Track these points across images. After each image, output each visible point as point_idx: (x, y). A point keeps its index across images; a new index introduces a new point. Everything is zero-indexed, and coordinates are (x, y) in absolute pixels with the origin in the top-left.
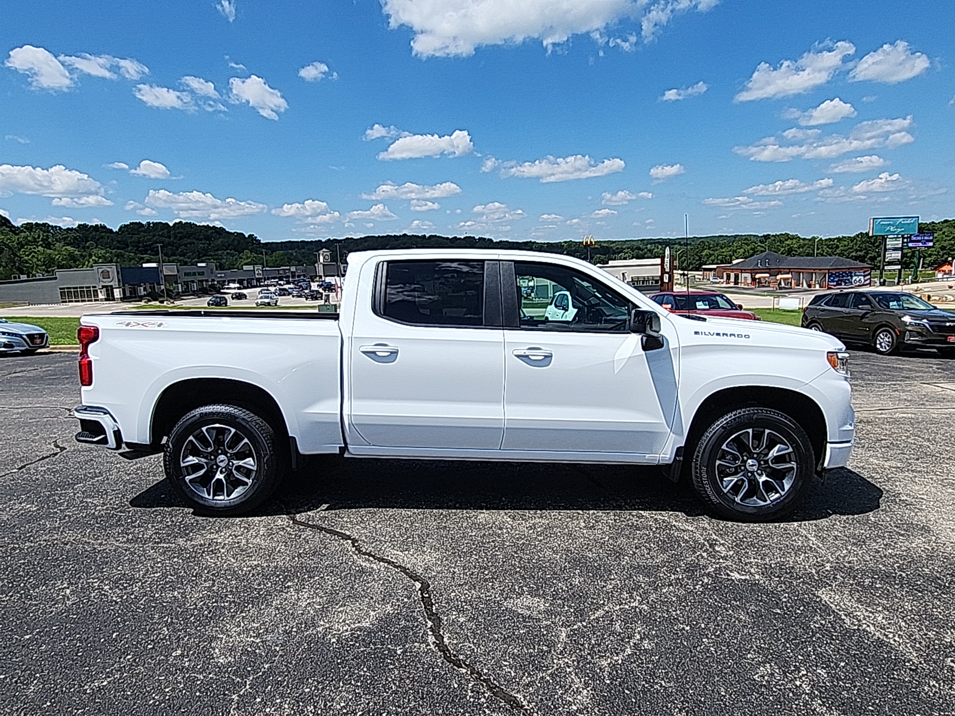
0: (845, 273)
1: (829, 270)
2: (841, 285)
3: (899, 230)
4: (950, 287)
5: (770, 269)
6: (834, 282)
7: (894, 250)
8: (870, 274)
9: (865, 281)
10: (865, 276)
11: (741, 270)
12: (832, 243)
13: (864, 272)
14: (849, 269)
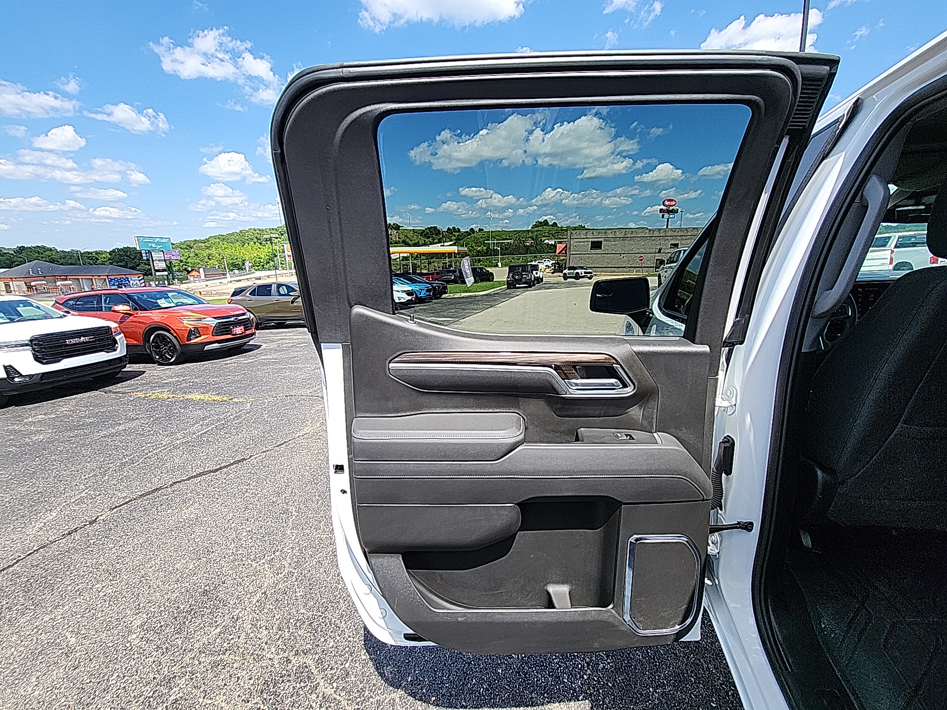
0: (123, 278)
1: (107, 276)
2: (121, 287)
3: (159, 247)
4: (207, 286)
5: (45, 277)
6: (115, 285)
7: (159, 261)
8: (143, 279)
9: (141, 284)
10: (140, 280)
11: (11, 278)
12: (90, 255)
13: (138, 277)
14: (125, 275)
